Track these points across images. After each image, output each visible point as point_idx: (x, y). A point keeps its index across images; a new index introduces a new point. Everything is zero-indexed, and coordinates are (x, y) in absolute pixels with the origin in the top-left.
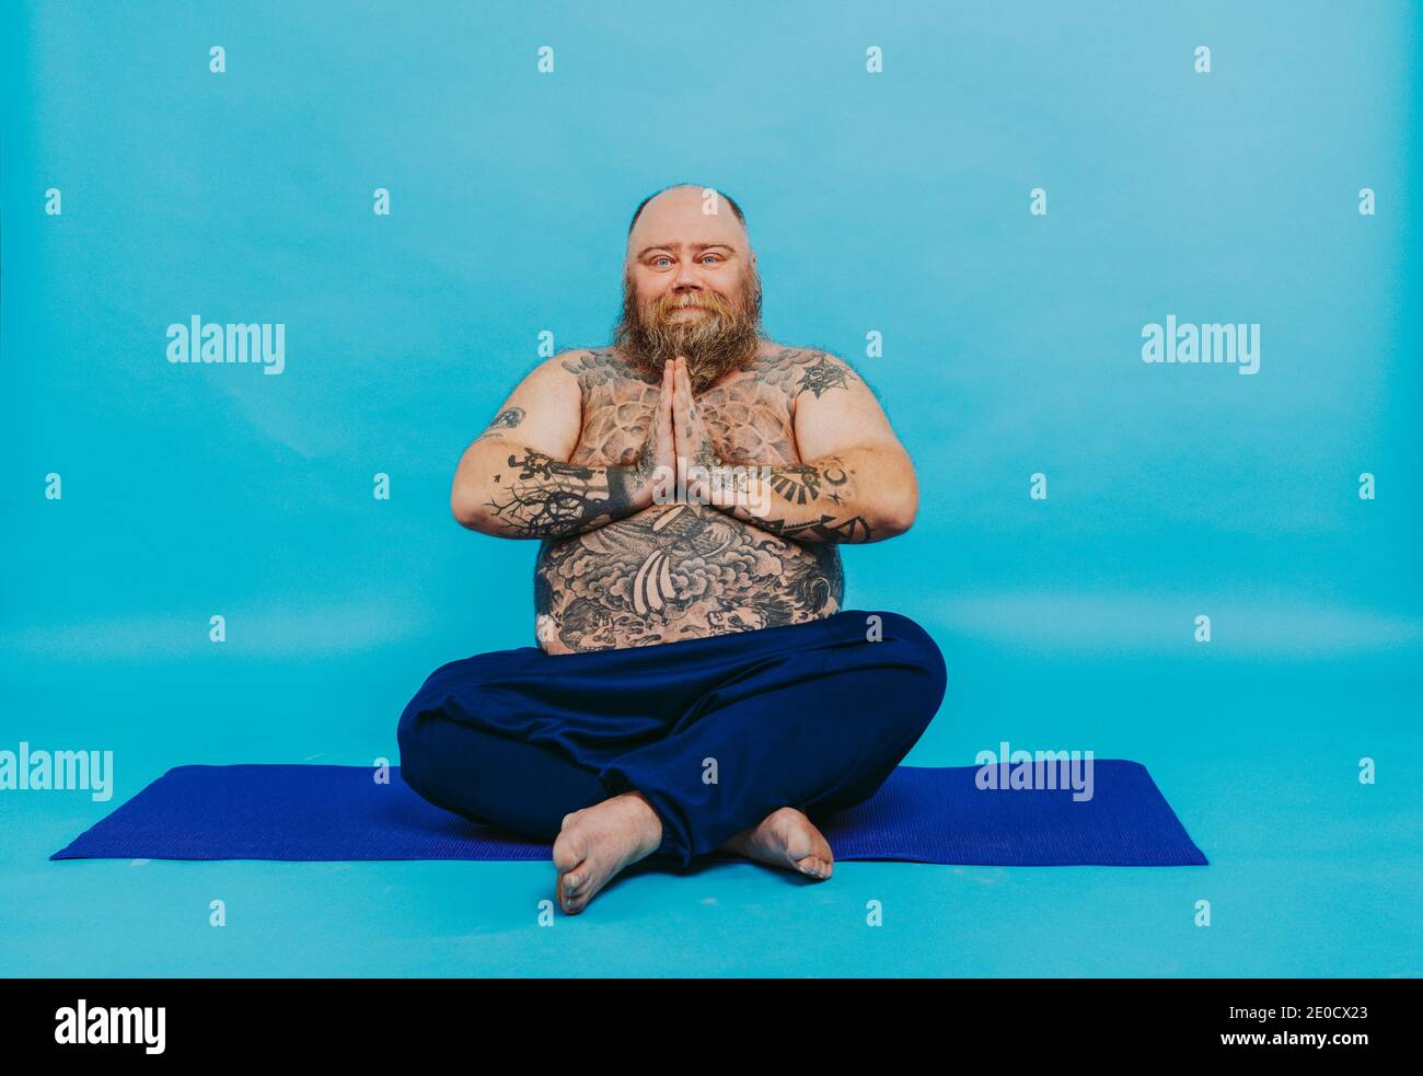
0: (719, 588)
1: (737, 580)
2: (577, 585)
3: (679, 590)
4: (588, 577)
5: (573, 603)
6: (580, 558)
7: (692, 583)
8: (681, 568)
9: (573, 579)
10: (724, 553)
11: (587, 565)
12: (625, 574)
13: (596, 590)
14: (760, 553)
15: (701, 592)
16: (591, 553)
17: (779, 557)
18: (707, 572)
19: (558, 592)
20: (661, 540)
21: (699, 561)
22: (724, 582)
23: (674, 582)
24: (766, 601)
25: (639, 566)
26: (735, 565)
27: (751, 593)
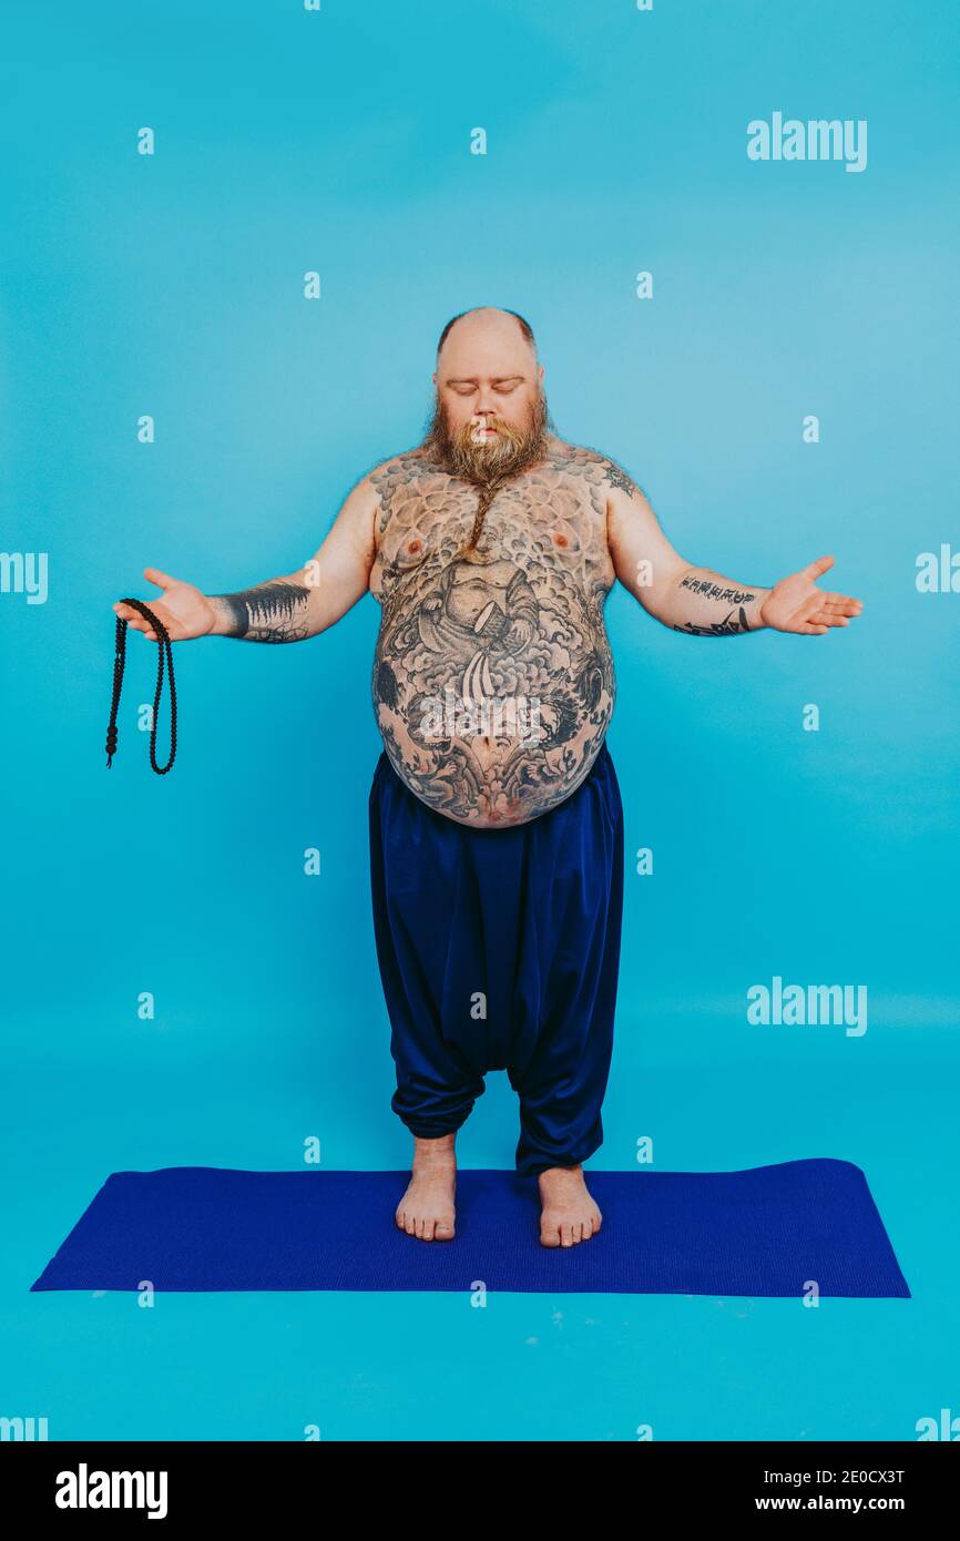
0: (526, 685)
1: (539, 676)
2: (417, 680)
3: (497, 688)
4: (428, 673)
5: (415, 698)
6: (420, 654)
7: (507, 681)
8: (498, 668)
9: (413, 674)
10: (527, 650)
11: (425, 662)
12: (456, 674)
13: (433, 686)
14: (554, 646)
15: (512, 689)
16: (429, 650)
17: (566, 648)
18: (518, 670)
19: (401, 684)
20: (482, 642)
21: (510, 659)
22: (530, 679)
23: (493, 680)
24: (560, 699)
25: (467, 666)
26: (535, 661)
27: (550, 689)
